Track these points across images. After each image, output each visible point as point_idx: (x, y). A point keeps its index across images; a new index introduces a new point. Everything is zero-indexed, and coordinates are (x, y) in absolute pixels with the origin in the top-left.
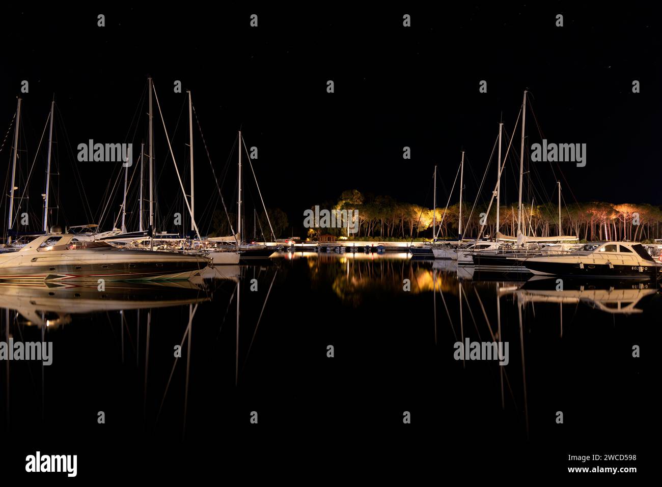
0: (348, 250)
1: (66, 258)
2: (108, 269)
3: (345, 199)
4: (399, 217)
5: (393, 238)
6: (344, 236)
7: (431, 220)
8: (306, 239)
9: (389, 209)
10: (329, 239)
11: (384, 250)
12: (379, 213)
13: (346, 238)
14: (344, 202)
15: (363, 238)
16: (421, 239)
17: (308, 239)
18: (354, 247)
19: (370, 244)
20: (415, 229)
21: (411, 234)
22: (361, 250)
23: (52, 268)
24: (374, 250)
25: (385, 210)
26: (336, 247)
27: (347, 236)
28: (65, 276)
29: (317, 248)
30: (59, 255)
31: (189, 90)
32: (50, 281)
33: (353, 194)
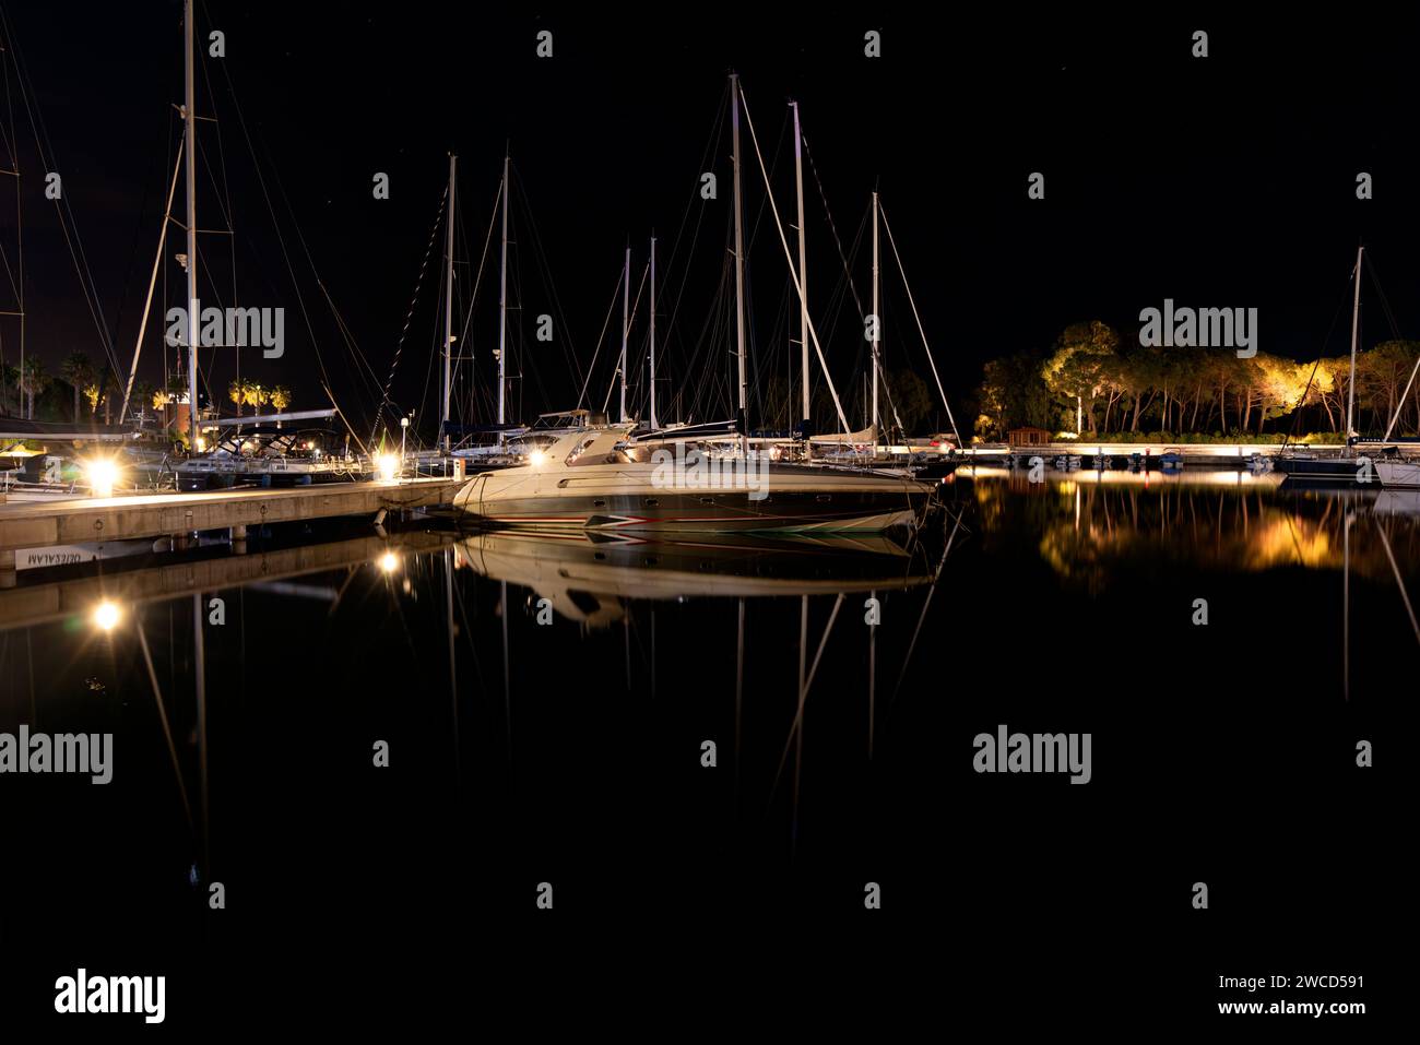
0: (1087, 463)
1: (625, 481)
2: (711, 507)
3: (1073, 344)
4: (1213, 383)
5: (1198, 435)
6: (1066, 431)
7: (1304, 389)
8: (971, 439)
9: (1190, 365)
10: (1034, 439)
11: (1179, 465)
12: (1163, 375)
13: (1074, 436)
14: (1071, 350)
15: (1120, 436)
16: (1276, 437)
17: (976, 439)
18: (1103, 458)
19: (1140, 449)
20: (1256, 413)
21: (1246, 425)
22: (1119, 463)
23: (598, 502)
24: (1153, 463)
25: (1178, 367)
26: (1057, 458)
27: (1076, 431)
28: (628, 519)
29: (1010, 458)
30: (613, 475)
31: (794, 99)
32: (593, 529)
33: (1091, 331)
